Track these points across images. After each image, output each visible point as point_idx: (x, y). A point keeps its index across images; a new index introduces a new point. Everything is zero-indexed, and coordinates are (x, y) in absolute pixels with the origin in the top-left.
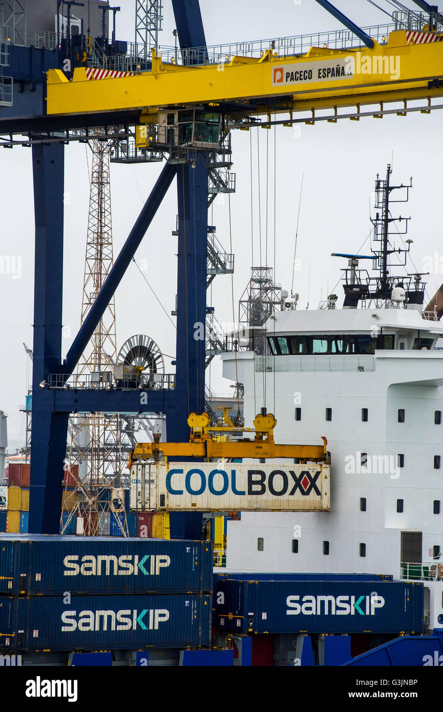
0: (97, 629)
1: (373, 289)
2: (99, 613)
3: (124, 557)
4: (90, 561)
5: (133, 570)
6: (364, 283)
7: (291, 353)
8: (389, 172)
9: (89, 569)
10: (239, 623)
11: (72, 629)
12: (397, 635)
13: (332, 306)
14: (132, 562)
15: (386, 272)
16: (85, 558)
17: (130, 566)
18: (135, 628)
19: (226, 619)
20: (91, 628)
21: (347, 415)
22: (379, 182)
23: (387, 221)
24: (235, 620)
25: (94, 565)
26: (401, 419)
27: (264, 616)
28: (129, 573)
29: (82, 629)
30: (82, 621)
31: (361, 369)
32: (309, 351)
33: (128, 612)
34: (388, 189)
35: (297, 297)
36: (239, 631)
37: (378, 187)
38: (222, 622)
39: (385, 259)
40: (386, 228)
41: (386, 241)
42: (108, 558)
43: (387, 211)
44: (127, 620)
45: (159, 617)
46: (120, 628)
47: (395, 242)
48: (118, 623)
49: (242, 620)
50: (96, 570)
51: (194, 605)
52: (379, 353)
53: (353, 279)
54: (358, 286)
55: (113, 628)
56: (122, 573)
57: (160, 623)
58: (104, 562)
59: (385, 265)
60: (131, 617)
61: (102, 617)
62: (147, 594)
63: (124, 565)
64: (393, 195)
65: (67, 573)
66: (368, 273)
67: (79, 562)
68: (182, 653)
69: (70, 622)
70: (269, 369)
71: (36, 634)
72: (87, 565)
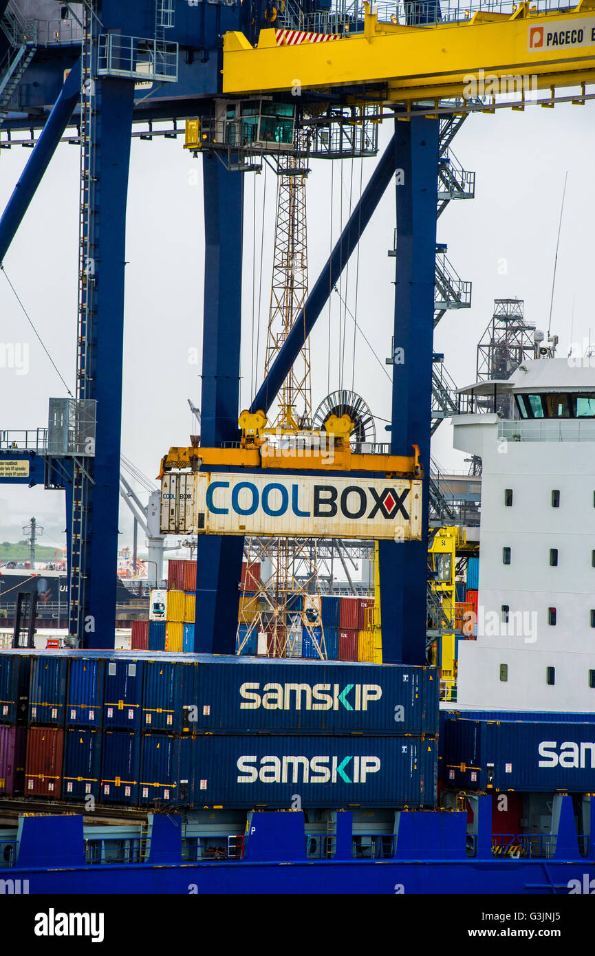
0: (285, 780)
2: (286, 759)
3: (319, 687)
4: (275, 691)
5: (332, 703)
7: (546, 416)
9: (274, 701)
10: (474, 777)
11: (252, 780)
14: (331, 693)
16: (268, 687)
17: (327, 697)
18: (334, 780)
19: (457, 771)
20: (277, 779)
24: (469, 772)
25: (280, 696)
27: (509, 768)
28: (327, 707)
29: (265, 780)
30: (264, 769)
32: (571, 413)
33: (326, 759)
35: (556, 340)
36: (474, 787)
38: (452, 775)
42: (299, 688)
44: (324, 770)
45: (366, 766)
46: (315, 780)
48: (312, 773)
49: (478, 773)
50: (283, 703)
51: (414, 751)
55: (306, 780)
56: (317, 707)
57: (368, 774)
58: (293, 693)
60: (329, 765)
61: (290, 765)
62: (351, 736)
63: (319, 697)
65: (244, 706)
67: (261, 692)
68: (398, 815)
69: (248, 769)
70: (517, 438)
71: (203, 785)
72: (271, 696)
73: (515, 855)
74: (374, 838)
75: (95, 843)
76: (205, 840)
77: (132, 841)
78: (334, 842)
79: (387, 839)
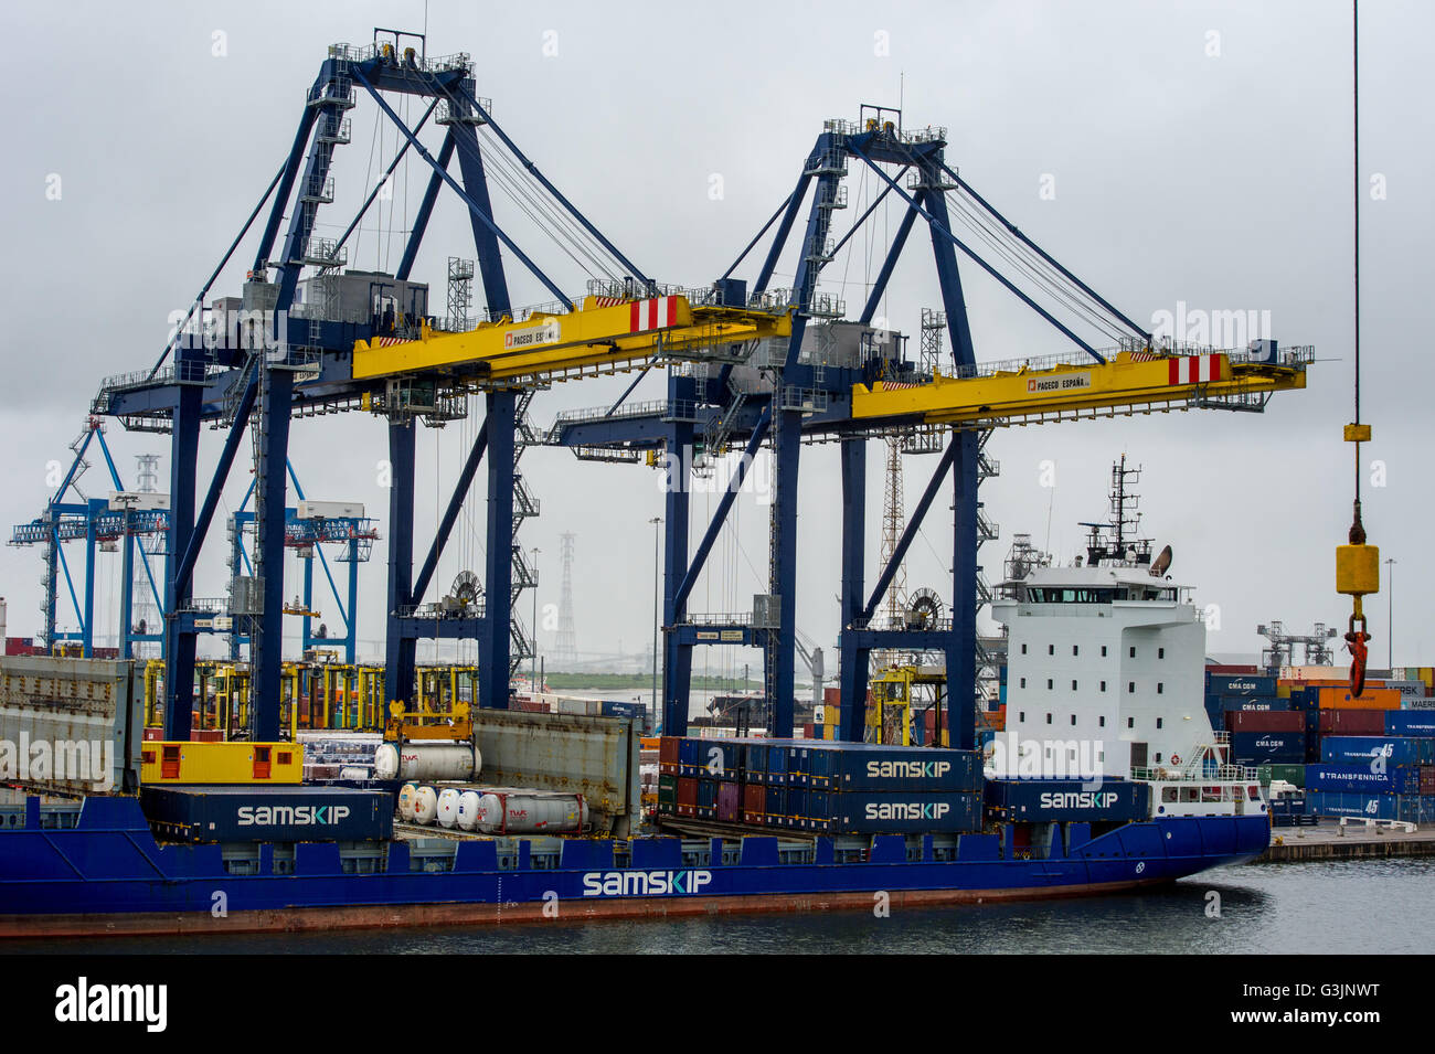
0: (894, 817)
1: (1110, 551)
2: (895, 805)
3: (914, 763)
4: (888, 766)
5: (921, 773)
6: (1104, 546)
7: (1046, 601)
8: (1123, 460)
9: (887, 772)
10: (1003, 814)
11: (874, 817)
12: (1127, 822)
13: (1078, 565)
14: (920, 767)
15: (1121, 538)
16: (884, 763)
17: (918, 770)
18: (923, 817)
19: (994, 811)
20: (889, 816)
21: (1090, 650)
22: (1115, 467)
23: (1122, 498)
24: (1000, 811)
25: (891, 769)
26: (1132, 655)
27: (1023, 809)
28: (918, 775)
29: (882, 817)
30: (882, 811)
31: (1101, 615)
32: (1060, 599)
33: (917, 805)
34: (1122, 473)
35: (1051, 557)
36: (1004, 820)
37: (1114, 471)
38: (991, 813)
39: (1120, 527)
40: (1121, 503)
41: (1121, 514)
42: (901, 764)
43: (1122, 490)
44: (917, 811)
45: (941, 809)
46: (911, 817)
47: (1128, 514)
48: (909, 813)
49: (1006, 811)
50: (892, 773)
51: (969, 800)
52: (1116, 603)
53: (1095, 543)
54: (1098, 549)
55: (906, 817)
56: (912, 775)
57: (942, 814)
58: (898, 767)
59: (1120, 533)
60: (919, 809)
61: (897, 809)
62: (932, 792)
63: (914, 769)
64: (1125, 477)
65: (869, 775)
66: (1107, 538)
67: (879, 767)
68: (959, 837)
69: (873, 812)
70: (1029, 614)
71: (846, 820)
72: (885, 769)
73: (1027, 858)
74: (945, 849)
75: (784, 853)
76: (847, 851)
77: (805, 852)
78: (922, 852)
79: (953, 850)
